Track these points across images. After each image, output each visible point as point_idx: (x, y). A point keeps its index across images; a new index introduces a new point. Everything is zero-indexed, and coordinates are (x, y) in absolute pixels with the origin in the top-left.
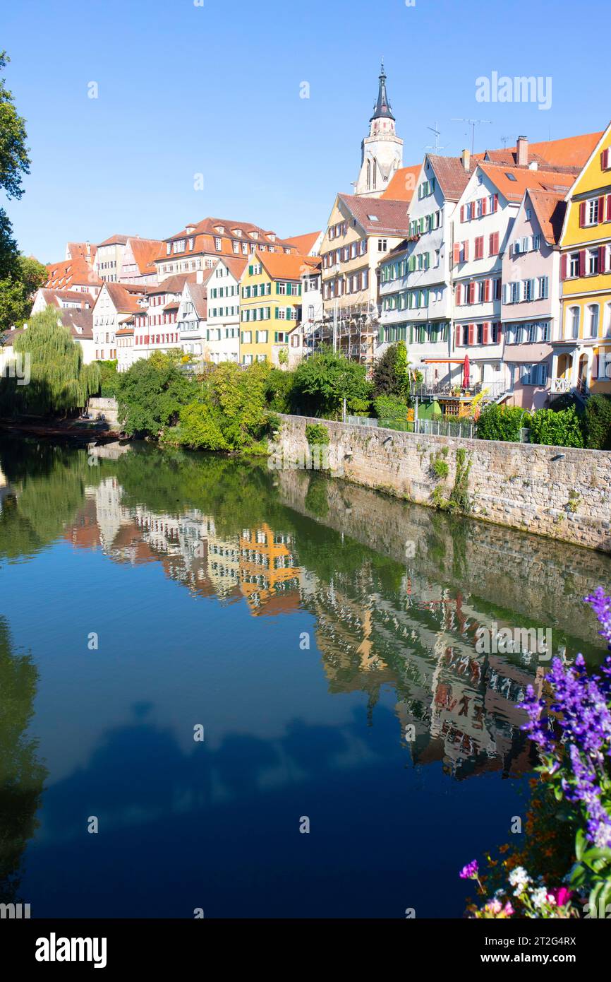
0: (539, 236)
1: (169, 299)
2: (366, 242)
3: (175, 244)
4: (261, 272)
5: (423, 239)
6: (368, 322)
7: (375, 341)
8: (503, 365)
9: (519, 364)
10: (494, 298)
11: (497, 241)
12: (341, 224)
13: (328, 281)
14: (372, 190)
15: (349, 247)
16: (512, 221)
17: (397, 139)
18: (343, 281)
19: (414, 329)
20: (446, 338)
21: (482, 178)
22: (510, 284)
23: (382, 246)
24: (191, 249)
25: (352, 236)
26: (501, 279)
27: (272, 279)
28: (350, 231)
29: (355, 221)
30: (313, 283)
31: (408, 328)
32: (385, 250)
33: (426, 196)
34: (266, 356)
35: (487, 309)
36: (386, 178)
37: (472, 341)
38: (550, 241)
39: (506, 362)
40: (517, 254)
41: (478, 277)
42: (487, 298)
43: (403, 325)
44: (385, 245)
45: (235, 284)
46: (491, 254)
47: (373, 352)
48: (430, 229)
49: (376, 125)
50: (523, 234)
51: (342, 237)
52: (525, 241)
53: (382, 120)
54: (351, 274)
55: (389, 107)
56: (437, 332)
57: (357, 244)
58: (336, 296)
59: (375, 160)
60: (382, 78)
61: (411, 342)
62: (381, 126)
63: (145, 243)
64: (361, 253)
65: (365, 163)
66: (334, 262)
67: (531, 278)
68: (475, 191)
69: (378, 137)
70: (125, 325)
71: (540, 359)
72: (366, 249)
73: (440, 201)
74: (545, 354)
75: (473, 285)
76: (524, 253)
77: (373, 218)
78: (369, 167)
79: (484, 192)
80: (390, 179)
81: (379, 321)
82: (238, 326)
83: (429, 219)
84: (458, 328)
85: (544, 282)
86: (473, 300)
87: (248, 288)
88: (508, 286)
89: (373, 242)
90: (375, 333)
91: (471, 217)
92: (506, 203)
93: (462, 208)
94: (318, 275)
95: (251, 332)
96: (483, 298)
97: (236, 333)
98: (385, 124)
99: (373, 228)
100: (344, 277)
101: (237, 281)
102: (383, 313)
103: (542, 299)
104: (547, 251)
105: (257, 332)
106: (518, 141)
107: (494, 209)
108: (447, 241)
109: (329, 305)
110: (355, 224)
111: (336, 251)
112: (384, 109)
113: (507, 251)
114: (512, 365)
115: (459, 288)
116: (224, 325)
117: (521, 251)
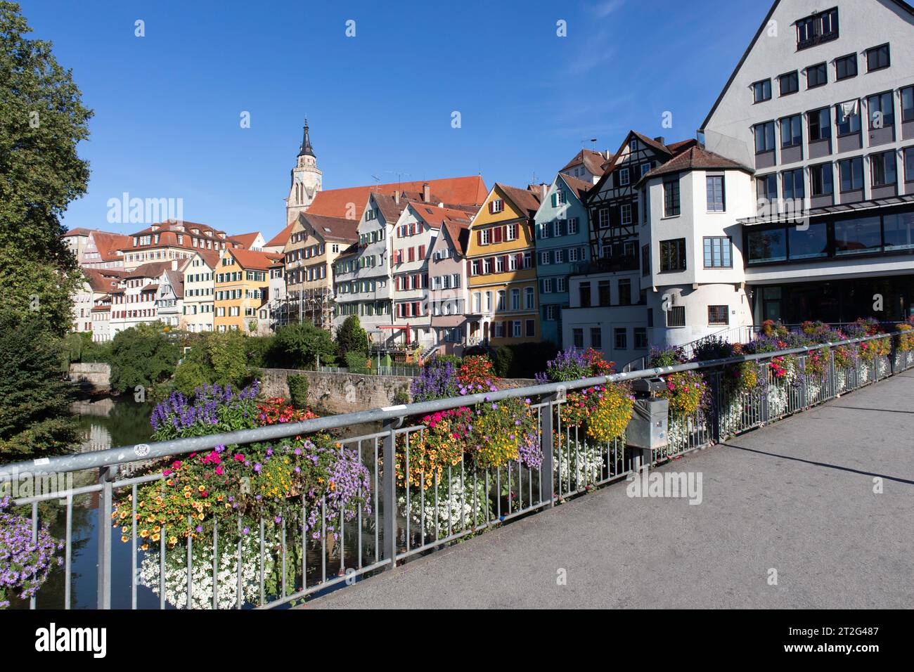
0: (452, 249)
1: (147, 282)
2: (324, 246)
3: (141, 238)
4: (233, 263)
5: (370, 247)
6: (326, 300)
7: (332, 314)
8: (431, 329)
9: (443, 328)
10: (422, 286)
11: (424, 251)
12: (302, 233)
13: (291, 272)
14: (300, 204)
15: (310, 249)
16: (434, 239)
17: (318, 171)
18: (304, 271)
19: (364, 306)
20: (389, 311)
21: (412, 211)
22: (435, 278)
23: (335, 249)
24: (156, 242)
25: (312, 241)
26: (428, 274)
27: (243, 269)
28: (310, 237)
29: (314, 231)
30: (277, 272)
31: (360, 305)
32: (337, 252)
33: (371, 218)
34: (237, 326)
35: (419, 293)
36: (310, 197)
37: (408, 314)
38: (460, 253)
39: (433, 327)
40: (438, 259)
41: (411, 272)
42: (419, 286)
43: (356, 303)
44: (337, 249)
45: (210, 271)
46: (420, 259)
47: (330, 322)
48: (375, 240)
49: (302, 160)
50: (442, 248)
51: (303, 242)
52: (444, 252)
53: (307, 157)
54: (311, 267)
55: (311, 148)
56: (382, 308)
57: (316, 247)
58: (298, 281)
59: (302, 184)
60: (306, 128)
61: (362, 315)
62: (306, 161)
63: (106, 236)
64: (320, 253)
65: (295, 186)
66: (297, 258)
67: (449, 275)
68: (406, 218)
69: (304, 168)
70: (100, 302)
71: (457, 325)
72: (324, 251)
73: (383, 223)
74: (460, 322)
75: (408, 278)
76: (443, 259)
77: (327, 230)
78: (297, 189)
79: (413, 220)
80: (314, 197)
81: (335, 300)
82: (212, 304)
83: (375, 234)
84: (398, 306)
85: (457, 278)
86: (408, 287)
87: (222, 275)
88: (433, 279)
89: (329, 246)
90: (332, 309)
91: (405, 234)
92: (428, 228)
93: (398, 228)
94: (282, 267)
95: (224, 308)
96: (415, 286)
97: (210, 308)
98: (308, 160)
99: (327, 236)
100: (306, 270)
101: (212, 269)
102: (338, 295)
103: (457, 288)
104: (458, 259)
105: (230, 308)
106: (424, 187)
107: (421, 231)
108: (389, 248)
109: (292, 288)
110: (314, 233)
111: (298, 251)
112: (308, 150)
113: (432, 257)
114: (438, 329)
115: (398, 279)
116: (200, 303)
117: (441, 257)
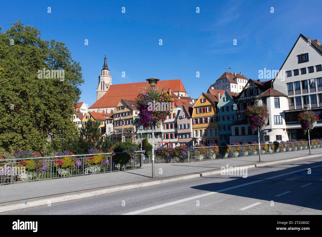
0: (186, 115)
2: (132, 112)
4: (90, 118)
6: (132, 132)
7: (135, 138)
9: (183, 143)
10: (175, 128)
11: (175, 115)
12: (122, 107)
13: (116, 121)
15: (125, 113)
16: (179, 111)
19: (150, 135)
20: (161, 137)
22: (180, 125)
26: (177, 123)
27: (95, 120)
28: (125, 108)
30: (110, 121)
31: (148, 135)
35: (173, 130)
37: (169, 138)
38: (190, 116)
39: (179, 142)
40: (181, 118)
41: (170, 123)
43: (146, 134)
44: (137, 113)
46: (174, 118)
47: (134, 141)
50: (182, 114)
51: (122, 110)
52: (183, 116)
54: (126, 120)
56: (158, 135)
57: (128, 112)
58: (120, 125)
61: (149, 138)
64: (130, 115)
66: (119, 116)
67: (185, 124)
71: (189, 141)
72: (132, 114)
75: (169, 125)
76: (183, 118)
84: (165, 135)
85: (189, 125)
86: (169, 128)
87: (85, 122)
89: (134, 112)
90: (135, 136)
92: (177, 107)
94: (112, 119)
96: (172, 127)
99: (133, 108)
100: (123, 121)
102: (138, 131)
103: (188, 128)
104: (189, 118)
109: (116, 128)
110: (127, 107)
111: (120, 113)
113: (178, 117)
114: (181, 143)
115: (164, 125)
